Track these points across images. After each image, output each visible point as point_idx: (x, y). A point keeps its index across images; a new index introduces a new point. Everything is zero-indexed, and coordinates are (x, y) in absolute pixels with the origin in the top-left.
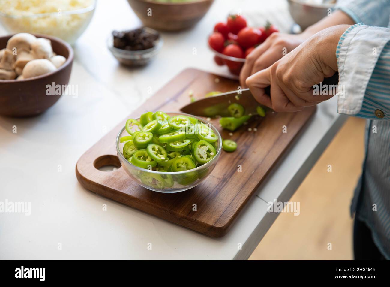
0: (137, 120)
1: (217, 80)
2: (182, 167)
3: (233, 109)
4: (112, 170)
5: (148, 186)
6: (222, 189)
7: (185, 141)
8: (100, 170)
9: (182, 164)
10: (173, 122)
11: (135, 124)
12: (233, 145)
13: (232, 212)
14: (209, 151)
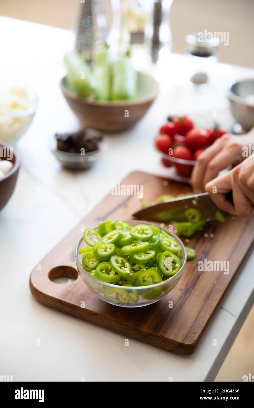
0: (95, 229)
1: (166, 183)
2: (148, 281)
3: (190, 214)
4: (67, 281)
5: (112, 301)
6: (185, 301)
7: (149, 252)
8: (55, 282)
9: (148, 277)
10: (135, 232)
11: (92, 234)
12: (191, 252)
13: (200, 327)
14: (174, 263)
